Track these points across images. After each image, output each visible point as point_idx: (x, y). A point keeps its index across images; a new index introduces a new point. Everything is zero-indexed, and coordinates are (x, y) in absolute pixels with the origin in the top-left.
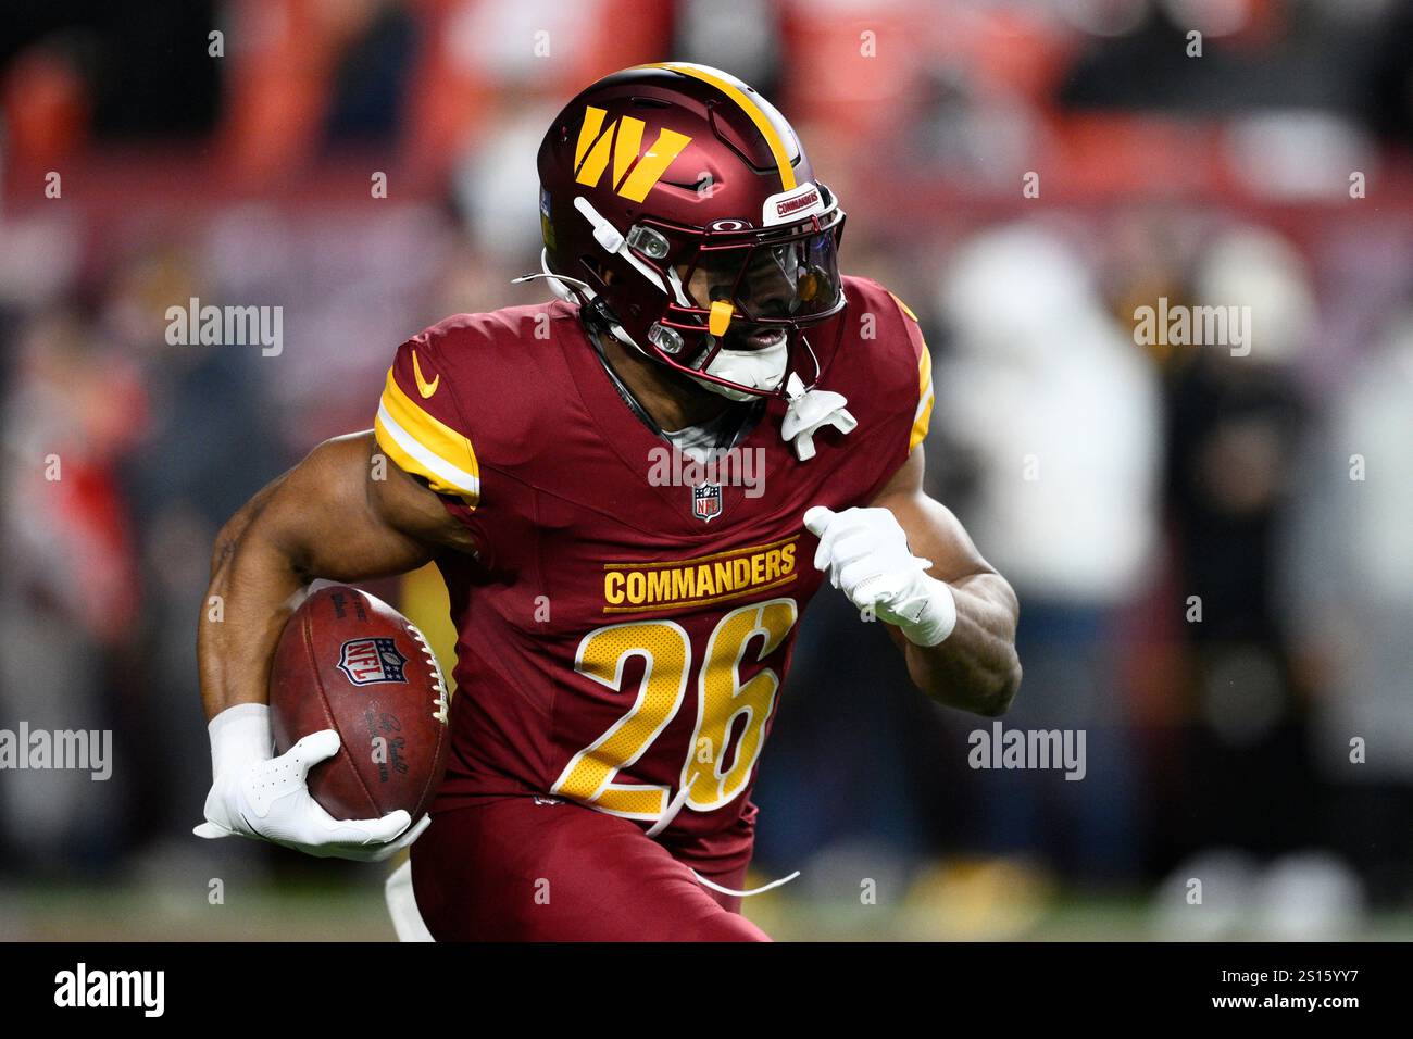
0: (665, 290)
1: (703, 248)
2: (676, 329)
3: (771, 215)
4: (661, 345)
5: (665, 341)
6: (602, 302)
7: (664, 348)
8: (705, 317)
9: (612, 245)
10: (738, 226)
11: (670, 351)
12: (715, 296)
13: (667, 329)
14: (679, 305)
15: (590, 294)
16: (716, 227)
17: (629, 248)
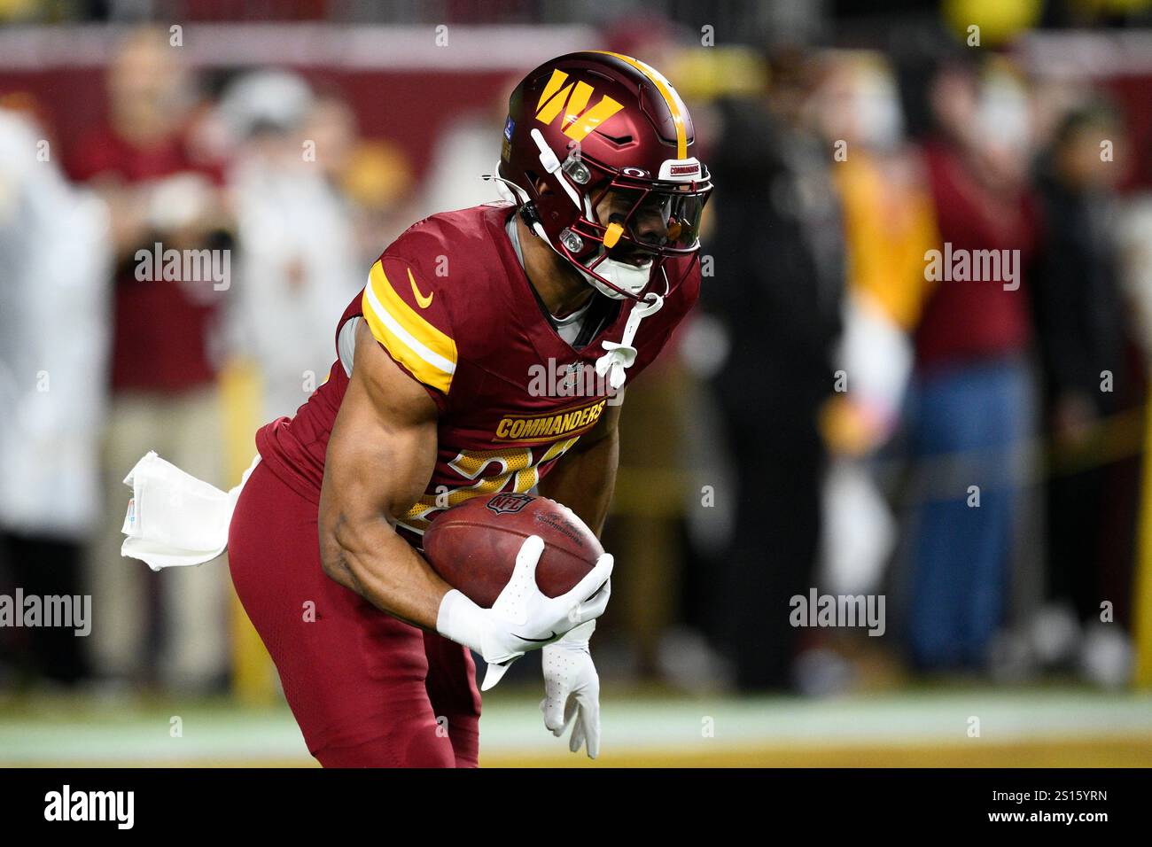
0: (579, 207)
1: (613, 183)
2: (580, 236)
3: (665, 173)
4: (567, 244)
5: (572, 243)
6: (533, 205)
7: (568, 247)
8: (603, 232)
9: (551, 167)
10: (642, 174)
11: (572, 250)
12: (613, 219)
13: (574, 234)
14: (587, 220)
15: (526, 198)
16: (627, 171)
17: (563, 172)
